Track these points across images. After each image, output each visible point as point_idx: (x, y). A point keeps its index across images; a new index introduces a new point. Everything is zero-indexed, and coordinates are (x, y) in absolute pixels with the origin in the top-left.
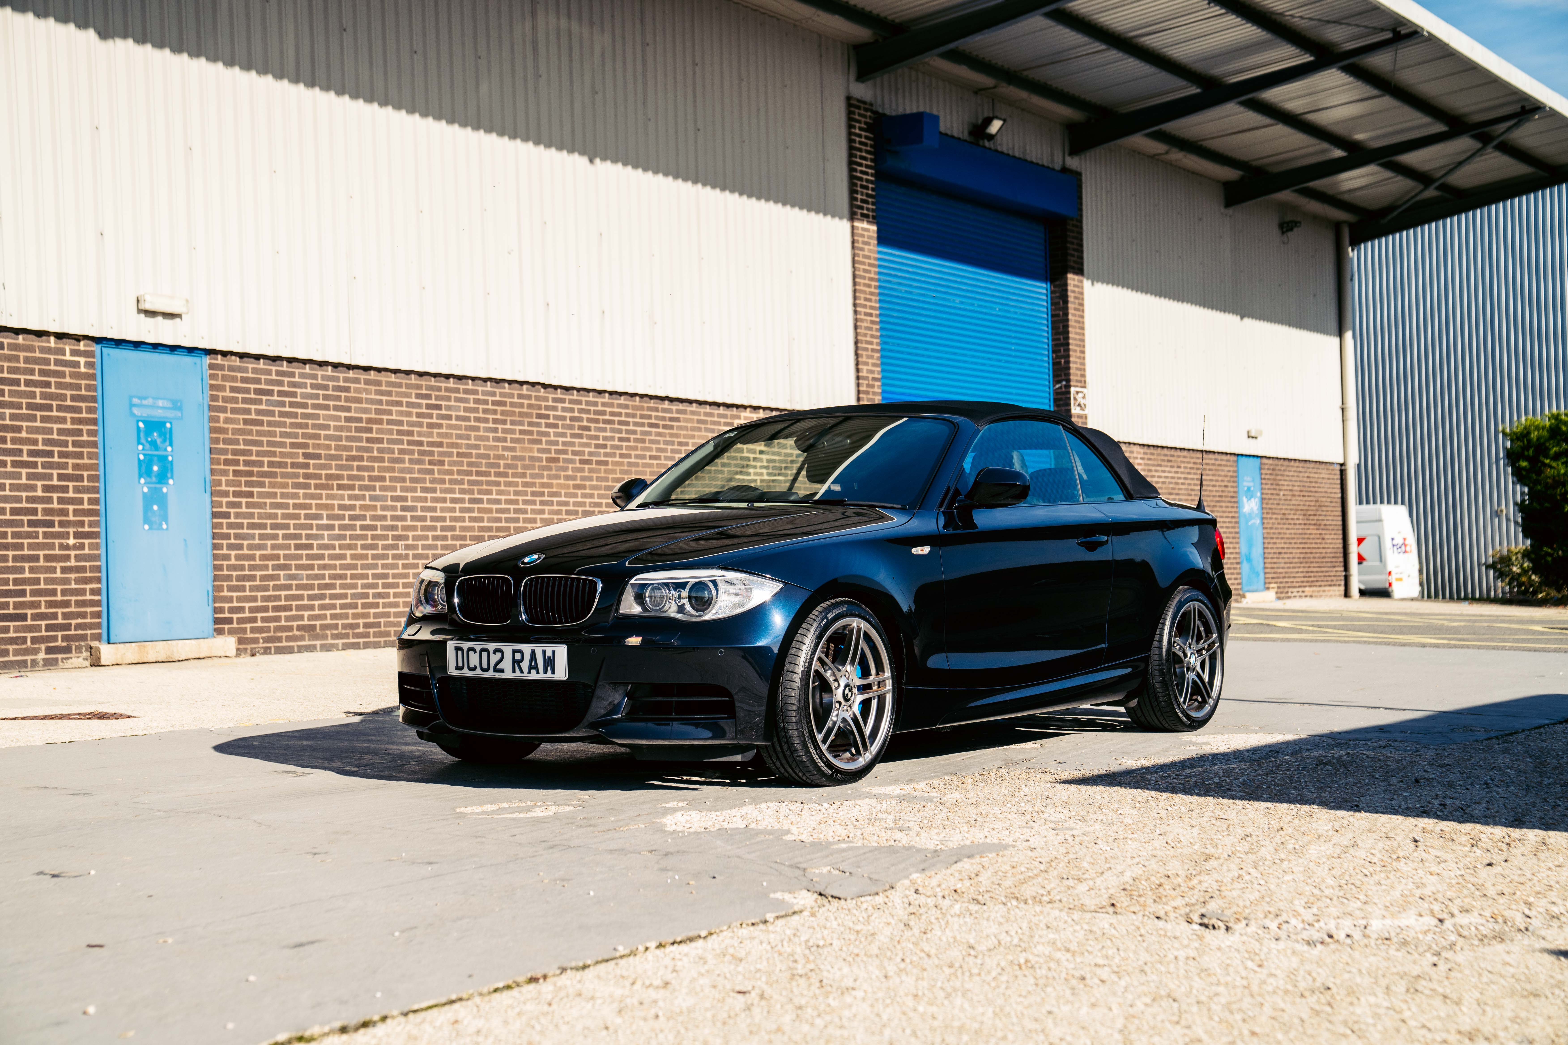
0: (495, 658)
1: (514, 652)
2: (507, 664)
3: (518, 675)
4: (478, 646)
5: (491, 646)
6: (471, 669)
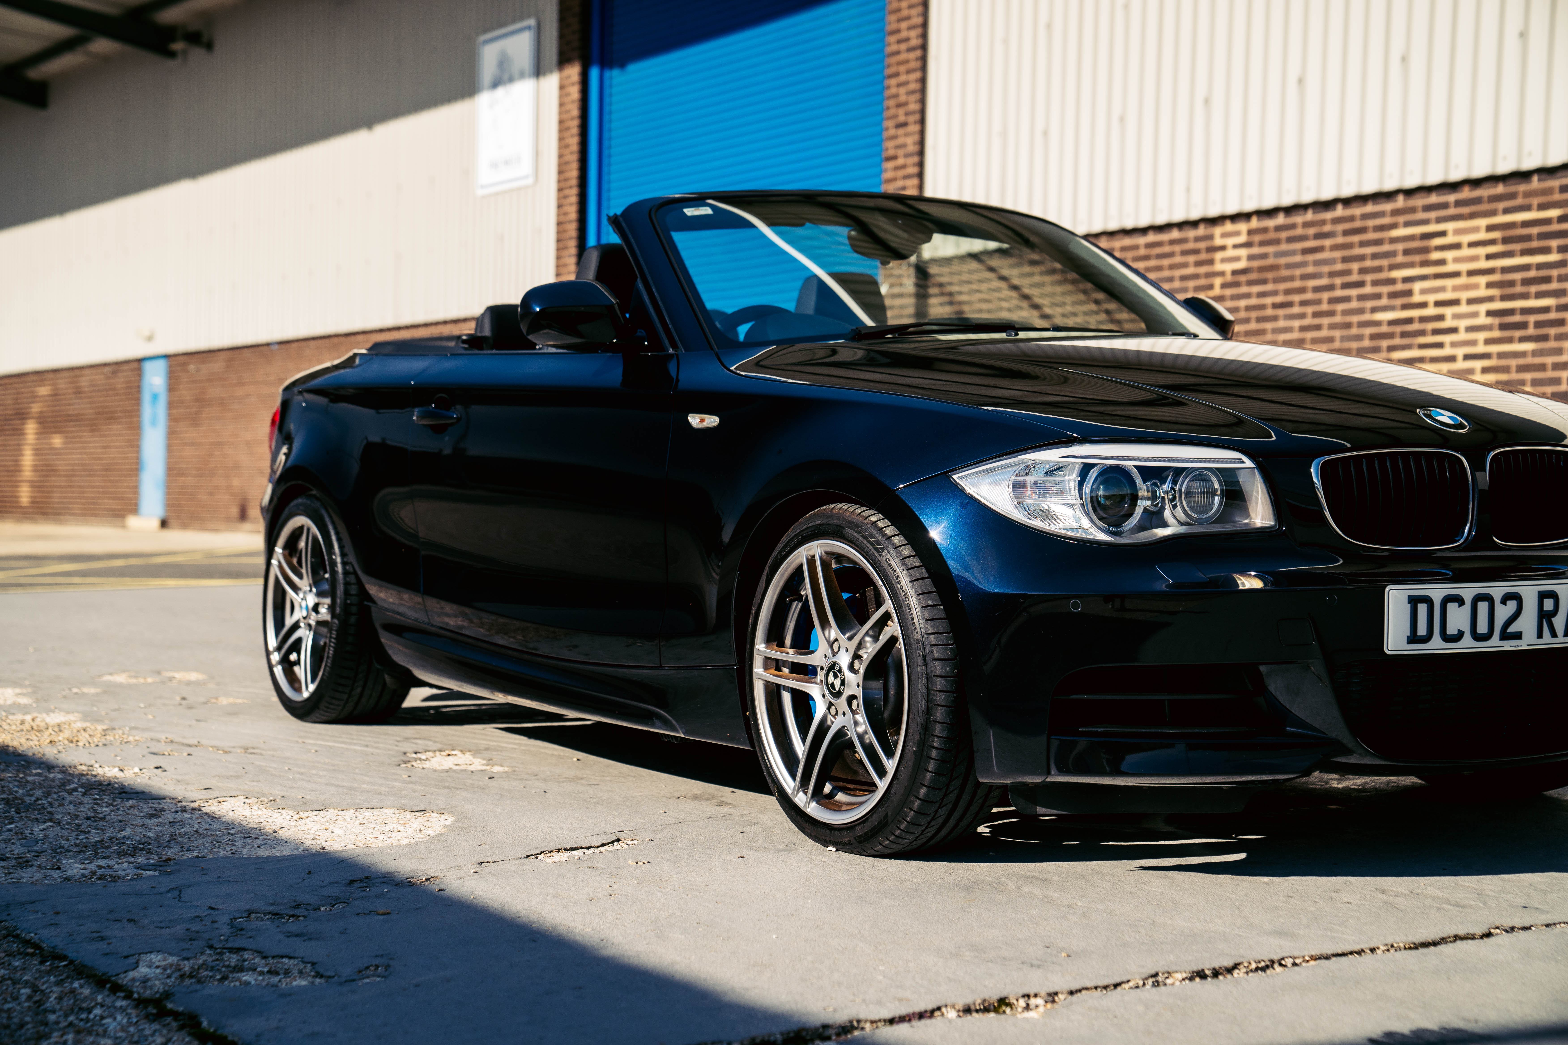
0: (1503, 612)
1: (1543, 596)
2: (1527, 623)
3: (1547, 642)
4: (1468, 591)
5: (1497, 590)
6: (1446, 638)
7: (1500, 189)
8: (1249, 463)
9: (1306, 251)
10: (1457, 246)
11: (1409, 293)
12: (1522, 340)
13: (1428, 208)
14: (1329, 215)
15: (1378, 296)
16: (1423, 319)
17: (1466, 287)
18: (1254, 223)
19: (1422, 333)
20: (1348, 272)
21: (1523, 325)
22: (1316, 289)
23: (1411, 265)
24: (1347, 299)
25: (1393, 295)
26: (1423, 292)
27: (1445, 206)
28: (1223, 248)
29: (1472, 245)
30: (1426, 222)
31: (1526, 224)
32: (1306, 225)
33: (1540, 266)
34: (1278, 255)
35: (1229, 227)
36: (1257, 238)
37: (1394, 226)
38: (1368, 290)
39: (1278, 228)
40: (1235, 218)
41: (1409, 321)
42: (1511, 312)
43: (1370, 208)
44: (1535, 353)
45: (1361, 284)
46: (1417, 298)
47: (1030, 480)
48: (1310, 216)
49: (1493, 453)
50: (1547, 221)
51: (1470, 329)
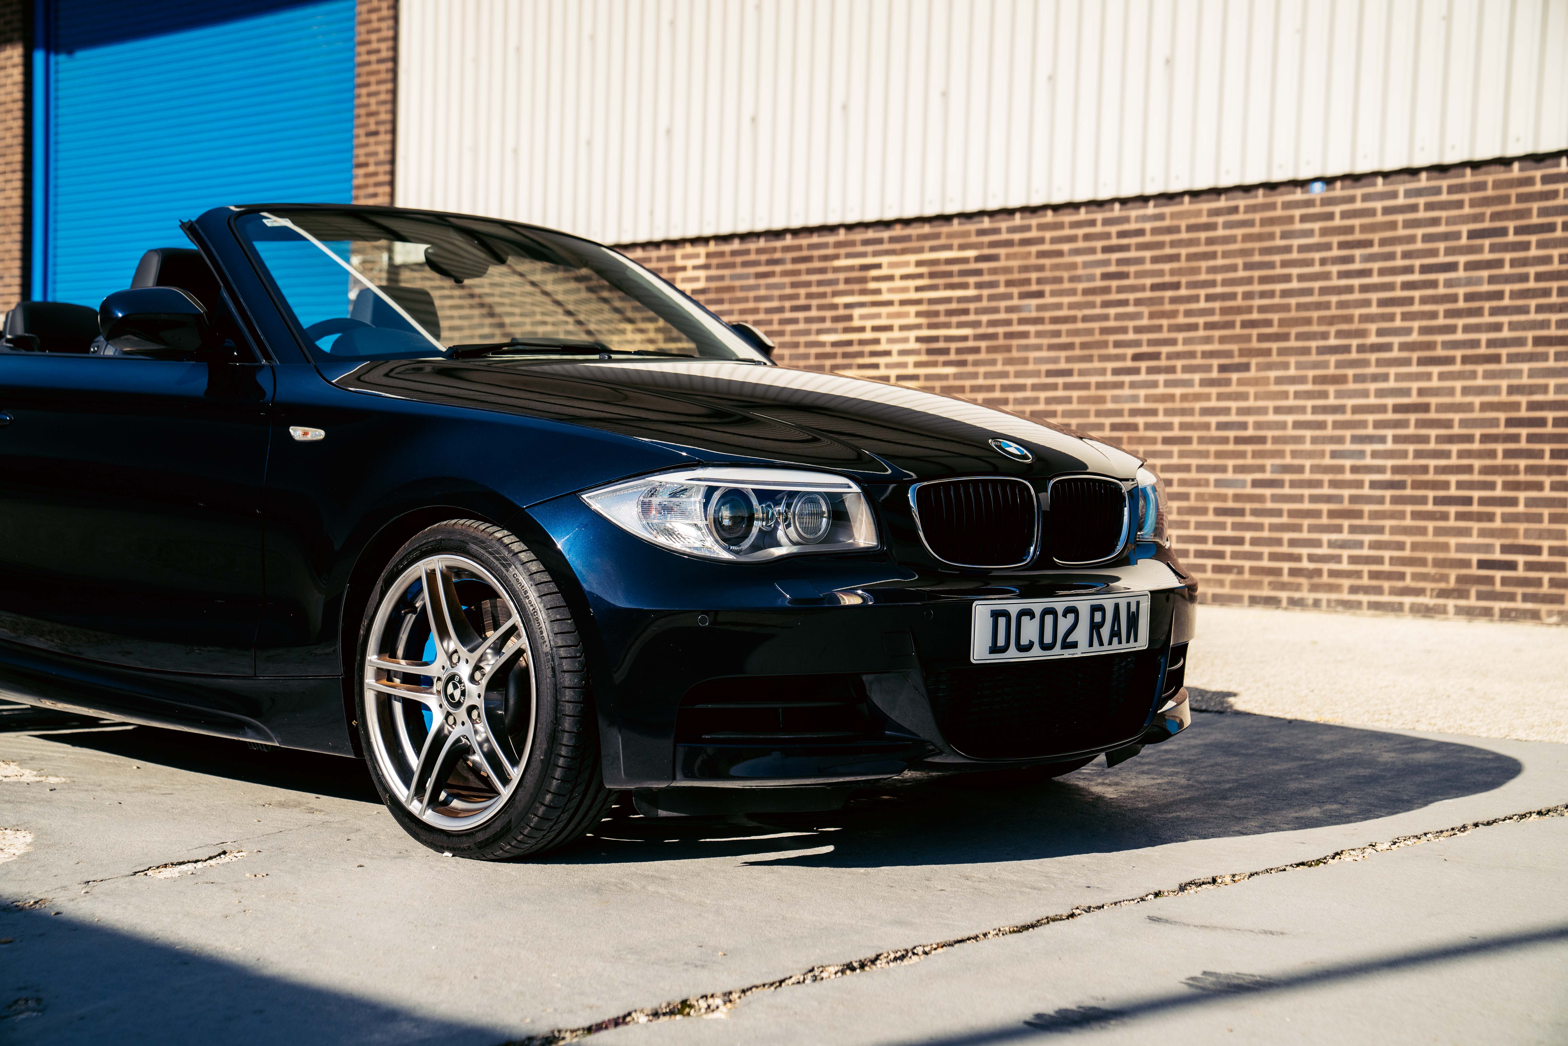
0: (1064, 624)
1: (1094, 609)
2: (1082, 634)
3: (1097, 650)
4: (1037, 605)
5: (1059, 604)
6: (1021, 648)
7: (927, 229)
8: (855, 488)
9: (759, 276)
10: (891, 278)
11: (850, 318)
12: (946, 364)
13: (866, 242)
14: (779, 244)
15: (822, 320)
16: (861, 342)
17: (899, 315)
18: (712, 247)
19: (860, 354)
20: (796, 297)
21: (946, 351)
22: (768, 311)
23: (851, 293)
24: (795, 321)
25: (836, 319)
26: (863, 317)
27: (880, 241)
28: (684, 269)
29: (904, 277)
30: (864, 255)
31: (949, 262)
32: (759, 251)
33: (960, 300)
34: (733, 277)
35: (689, 249)
36: (714, 261)
37: (836, 257)
38: (814, 313)
39: (734, 253)
40: (694, 241)
41: (850, 343)
42: (935, 339)
43: (815, 239)
44: (956, 376)
45: (807, 308)
46: (856, 323)
47: (655, 501)
48: (762, 243)
49: (1052, 482)
50: (965, 260)
51: (902, 353)
